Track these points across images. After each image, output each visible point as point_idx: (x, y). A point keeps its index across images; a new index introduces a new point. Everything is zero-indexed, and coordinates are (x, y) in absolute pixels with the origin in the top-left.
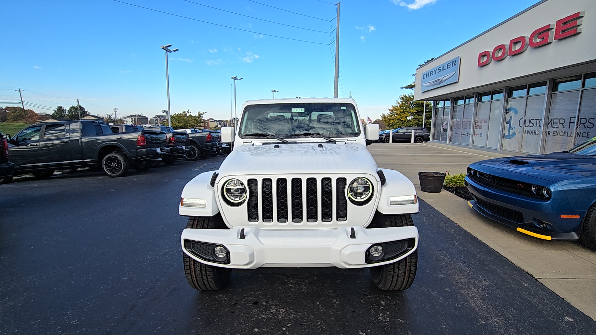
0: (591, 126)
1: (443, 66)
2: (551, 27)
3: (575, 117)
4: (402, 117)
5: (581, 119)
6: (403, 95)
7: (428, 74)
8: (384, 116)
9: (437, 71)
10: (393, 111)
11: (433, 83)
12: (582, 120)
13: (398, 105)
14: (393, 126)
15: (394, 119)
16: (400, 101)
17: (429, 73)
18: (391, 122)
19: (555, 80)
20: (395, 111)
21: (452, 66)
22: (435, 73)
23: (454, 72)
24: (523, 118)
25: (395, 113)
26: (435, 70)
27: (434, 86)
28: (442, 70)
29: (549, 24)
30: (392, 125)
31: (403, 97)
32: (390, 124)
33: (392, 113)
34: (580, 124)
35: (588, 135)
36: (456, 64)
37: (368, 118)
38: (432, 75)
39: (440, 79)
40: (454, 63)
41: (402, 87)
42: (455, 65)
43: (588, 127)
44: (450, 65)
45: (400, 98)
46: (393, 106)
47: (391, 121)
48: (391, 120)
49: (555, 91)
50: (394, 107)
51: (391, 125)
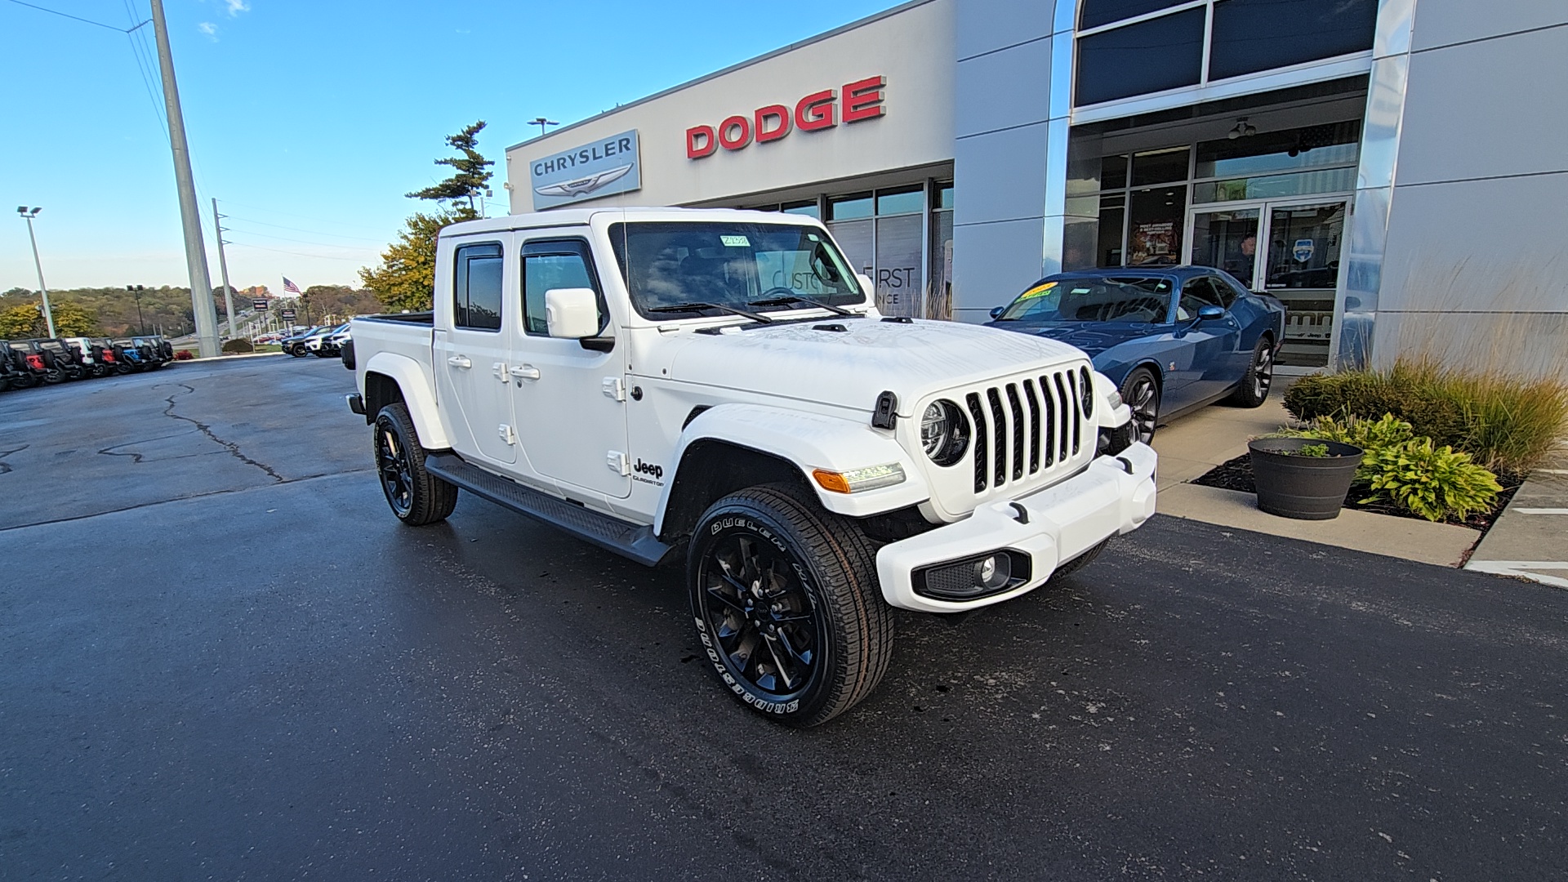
0: (897, 282)
1: (594, 150)
2: (833, 96)
3: (871, 268)
4: (424, 278)
5: (881, 271)
6: (415, 216)
7: (549, 164)
8: (370, 274)
9: (578, 159)
10: (394, 259)
11: (568, 189)
12: (882, 273)
13: (405, 243)
14: (402, 303)
15: (402, 283)
16: (408, 231)
17: (552, 162)
18: (395, 290)
19: (827, 198)
20: (402, 261)
21: (621, 151)
22: (573, 164)
23: (629, 166)
24: (780, 272)
25: (402, 266)
26: (570, 157)
27: (574, 196)
28: (591, 157)
29: (829, 89)
30: (399, 300)
31: (416, 222)
32: (391, 297)
33: (394, 266)
34: (881, 280)
35: (895, 299)
36: (629, 146)
37: (287, 282)
38: (565, 167)
39: (589, 180)
40: (625, 143)
41: (410, 193)
42: (628, 149)
43: (893, 285)
44: (613, 148)
45: (410, 224)
46: (392, 246)
47: (396, 288)
48: (394, 285)
49: (830, 220)
50: (395, 250)
51: (395, 299)
